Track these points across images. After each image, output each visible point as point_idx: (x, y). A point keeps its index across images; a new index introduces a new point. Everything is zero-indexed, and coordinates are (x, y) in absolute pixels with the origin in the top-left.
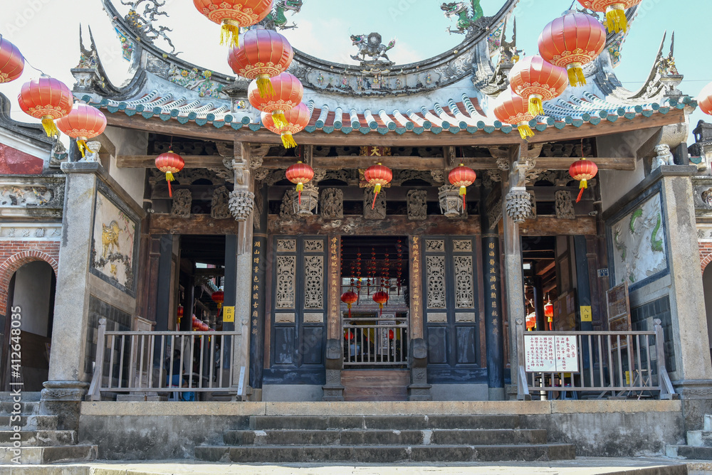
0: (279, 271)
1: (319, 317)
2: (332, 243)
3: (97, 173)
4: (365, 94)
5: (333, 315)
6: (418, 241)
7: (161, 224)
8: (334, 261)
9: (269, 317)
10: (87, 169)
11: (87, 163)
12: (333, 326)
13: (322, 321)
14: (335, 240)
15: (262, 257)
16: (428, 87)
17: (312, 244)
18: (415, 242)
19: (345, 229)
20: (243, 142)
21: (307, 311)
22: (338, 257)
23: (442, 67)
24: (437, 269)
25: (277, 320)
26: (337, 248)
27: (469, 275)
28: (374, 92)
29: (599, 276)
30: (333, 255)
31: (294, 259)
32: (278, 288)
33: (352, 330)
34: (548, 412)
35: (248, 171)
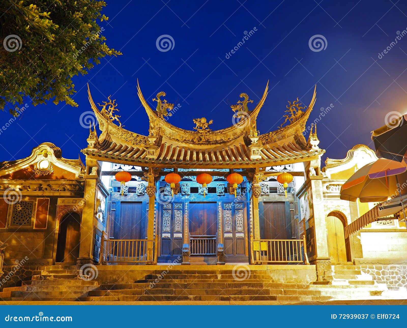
0: (164, 216)
1: (180, 235)
2: (186, 205)
3: (97, 179)
4: (199, 144)
5: (186, 234)
6: (221, 204)
7: (116, 197)
8: (186, 212)
9: (160, 235)
10: (93, 178)
11: (93, 175)
12: (186, 239)
13: (181, 237)
14: (187, 204)
15: (157, 210)
16: (225, 141)
17: (178, 205)
18: (220, 204)
19: (191, 199)
20: (152, 167)
21: (175, 233)
22: (188, 211)
23: (231, 132)
24: (229, 215)
25: (163, 236)
26: (188, 207)
27: (242, 218)
28: (203, 143)
29: (295, 218)
30: (186, 210)
31: (170, 211)
32: (164, 224)
33: (194, 240)
34: (266, 269)
35: (154, 178)
